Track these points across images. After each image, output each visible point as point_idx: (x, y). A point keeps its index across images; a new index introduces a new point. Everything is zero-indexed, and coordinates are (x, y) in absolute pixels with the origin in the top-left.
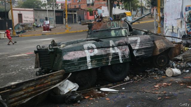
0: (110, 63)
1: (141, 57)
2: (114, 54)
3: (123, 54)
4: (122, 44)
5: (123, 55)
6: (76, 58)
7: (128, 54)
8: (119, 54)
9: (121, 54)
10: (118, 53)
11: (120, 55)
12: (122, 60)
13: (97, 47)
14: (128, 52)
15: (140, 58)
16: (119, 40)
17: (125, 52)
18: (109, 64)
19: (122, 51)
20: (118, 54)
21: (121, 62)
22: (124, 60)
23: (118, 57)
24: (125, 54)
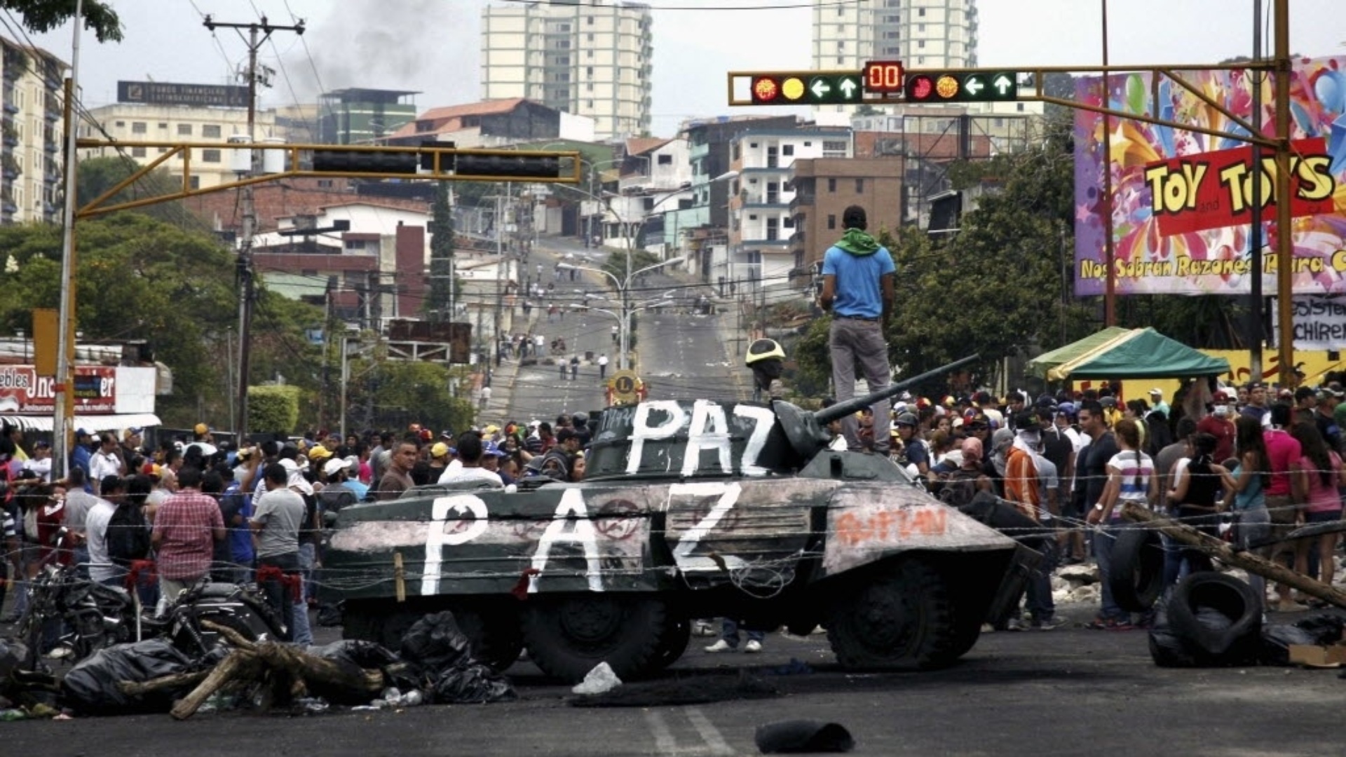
0: (538, 584)
1: (715, 579)
2: (560, 550)
3: (610, 552)
4: (623, 510)
5: (605, 555)
6: (379, 545)
7: (639, 554)
8: (586, 548)
9: (600, 552)
10: (580, 545)
11: (592, 554)
12: (603, 578)
13: (495, 511)
14: (639, 545)
15: (713, 584)
16: (613, 491)
17: (621, 545)
18: (532, 589)
19: (606, 538)
20: (581, 552)
21: (596, 586)
22: (610, 581)
23: (583, 564)
24: (619, 555)
